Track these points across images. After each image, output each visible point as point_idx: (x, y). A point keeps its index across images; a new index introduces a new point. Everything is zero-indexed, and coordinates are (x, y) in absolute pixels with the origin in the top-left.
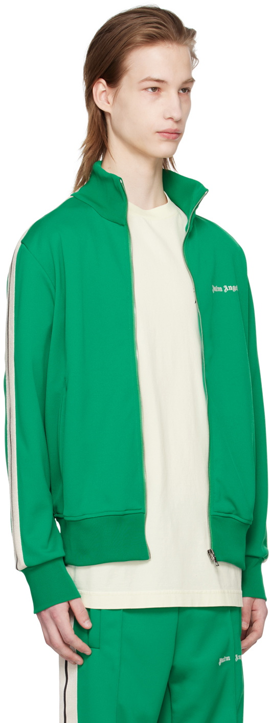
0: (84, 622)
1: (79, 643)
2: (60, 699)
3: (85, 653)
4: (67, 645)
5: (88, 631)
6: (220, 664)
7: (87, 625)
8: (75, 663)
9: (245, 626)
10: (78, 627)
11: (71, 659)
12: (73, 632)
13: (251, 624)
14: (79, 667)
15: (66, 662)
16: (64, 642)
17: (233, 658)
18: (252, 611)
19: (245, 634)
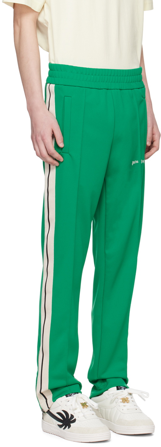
0: (60, 143)
1: (57, 155)
2: (45, 182)
3: (60, 160)
4: (50, 156)
5: (62, 148)
6: (132, 165)
7: (61, 145)
8: (54, 165)
9: (148, 144)
10: (57, 146)
11: (52, 163)
12: (54, 149)
13: (152, 143)
14: (57, 167)
15: (50, 165)
16: (48, 154)
17: (140, 162)
18: (153, 134)
19: (148, 149)
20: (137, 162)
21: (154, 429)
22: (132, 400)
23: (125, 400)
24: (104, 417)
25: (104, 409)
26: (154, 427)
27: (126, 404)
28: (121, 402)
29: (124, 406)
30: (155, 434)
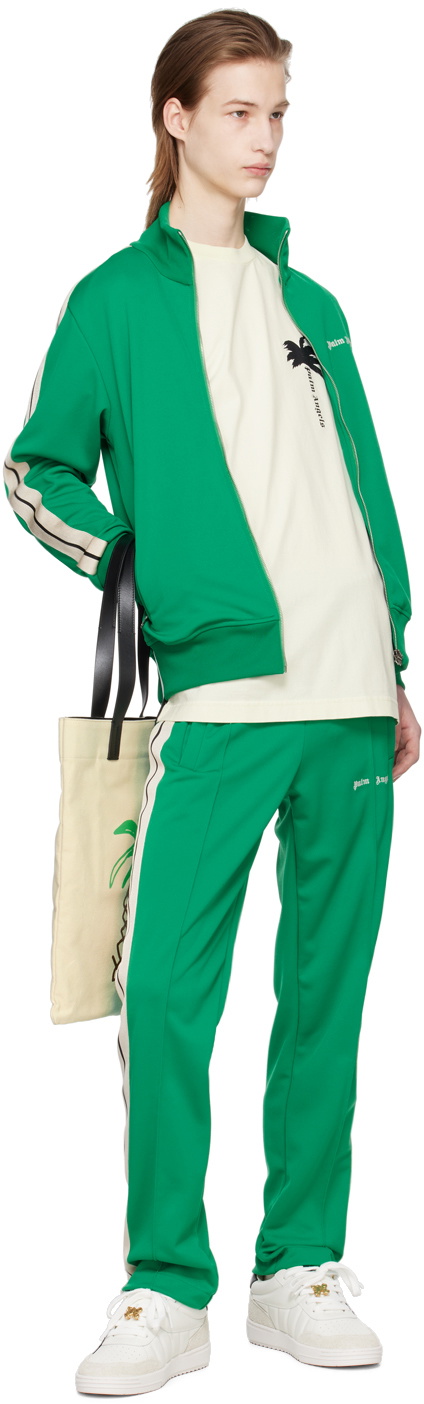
6: (355, 788)
20: (367, 781)
21: (381, 1354)
22: (337, 1289)
23: (320, 1290)
24: (277, 1325)
25: (276, 1309)
26: (381, 1349)
27: (322, 1298)
28: (311, 1294)
29: (317, 1303)
30: (382, 1363)
